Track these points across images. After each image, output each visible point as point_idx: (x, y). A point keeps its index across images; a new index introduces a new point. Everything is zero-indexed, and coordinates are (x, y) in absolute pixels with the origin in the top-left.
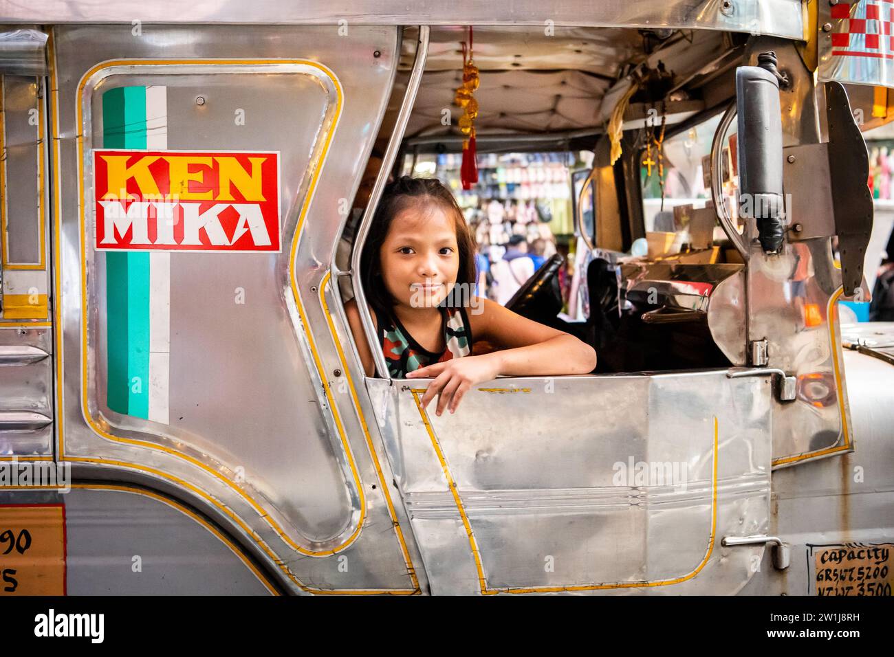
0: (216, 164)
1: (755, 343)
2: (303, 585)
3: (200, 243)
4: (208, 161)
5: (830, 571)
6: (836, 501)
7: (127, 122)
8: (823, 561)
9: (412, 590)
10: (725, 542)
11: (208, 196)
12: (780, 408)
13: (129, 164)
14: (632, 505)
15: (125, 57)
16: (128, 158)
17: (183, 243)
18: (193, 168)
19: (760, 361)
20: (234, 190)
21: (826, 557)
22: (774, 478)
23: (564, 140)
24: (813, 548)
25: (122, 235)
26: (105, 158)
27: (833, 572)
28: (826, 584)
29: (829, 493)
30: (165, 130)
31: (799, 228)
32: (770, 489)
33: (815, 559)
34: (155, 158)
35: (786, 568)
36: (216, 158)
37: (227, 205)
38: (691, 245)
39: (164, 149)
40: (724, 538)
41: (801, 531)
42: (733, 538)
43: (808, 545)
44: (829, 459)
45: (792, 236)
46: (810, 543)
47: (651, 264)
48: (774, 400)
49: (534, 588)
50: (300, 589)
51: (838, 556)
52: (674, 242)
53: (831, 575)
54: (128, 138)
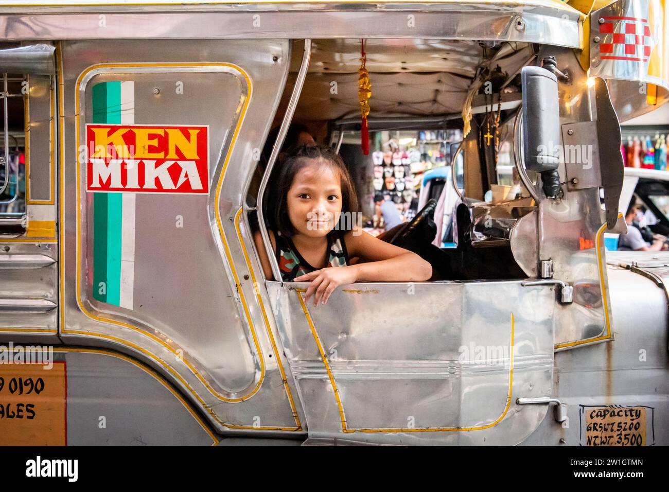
0: (166, 134)
1: (543, 262)
2: (222, 422)
3: (155, 188)
4: (161, 132)
5: (597, 424)
6: (602, 375)
7: (108, 106)
8: (592, 417)
9: (296, 428)
10: (519, 401)
11: (161, 155)
12: (561, 308)
13: (109, 134)
14: (451, 373)
15: (107, 62)
16: (109, 129)
17: (144, 187)
18: (151, 137)
19: (547, 274)
20: (178, 151)
21: (594, 414)
22: (557, 358)
23: (443, 121)
24: (585, 407)
25: (104, 181)
26: (93, 129)
27: (599, 425)
28: (593, 433)
29: (598, 369)
30: (133, 111)
31: (575, 181)
32: (553, 365)
33: (586, 416)
34: (126, 130)
35: (563, 421)
36: (167, 130)
37: (173, 162)
38: (521, 194)
39: (132, 123)
40: (518, 399)
41: (576, 395)
42: (525, 399)
43: (580, 405)
44: (598, 344)
45: (571, 187)
46: (583, 404)
47: (493, 207)
48: (557, 302)
49: (380, 429)
50: (220, 425)
51: (603, 414)
52: (510, 192)
53: (597, 427)
54: (109, 116)
